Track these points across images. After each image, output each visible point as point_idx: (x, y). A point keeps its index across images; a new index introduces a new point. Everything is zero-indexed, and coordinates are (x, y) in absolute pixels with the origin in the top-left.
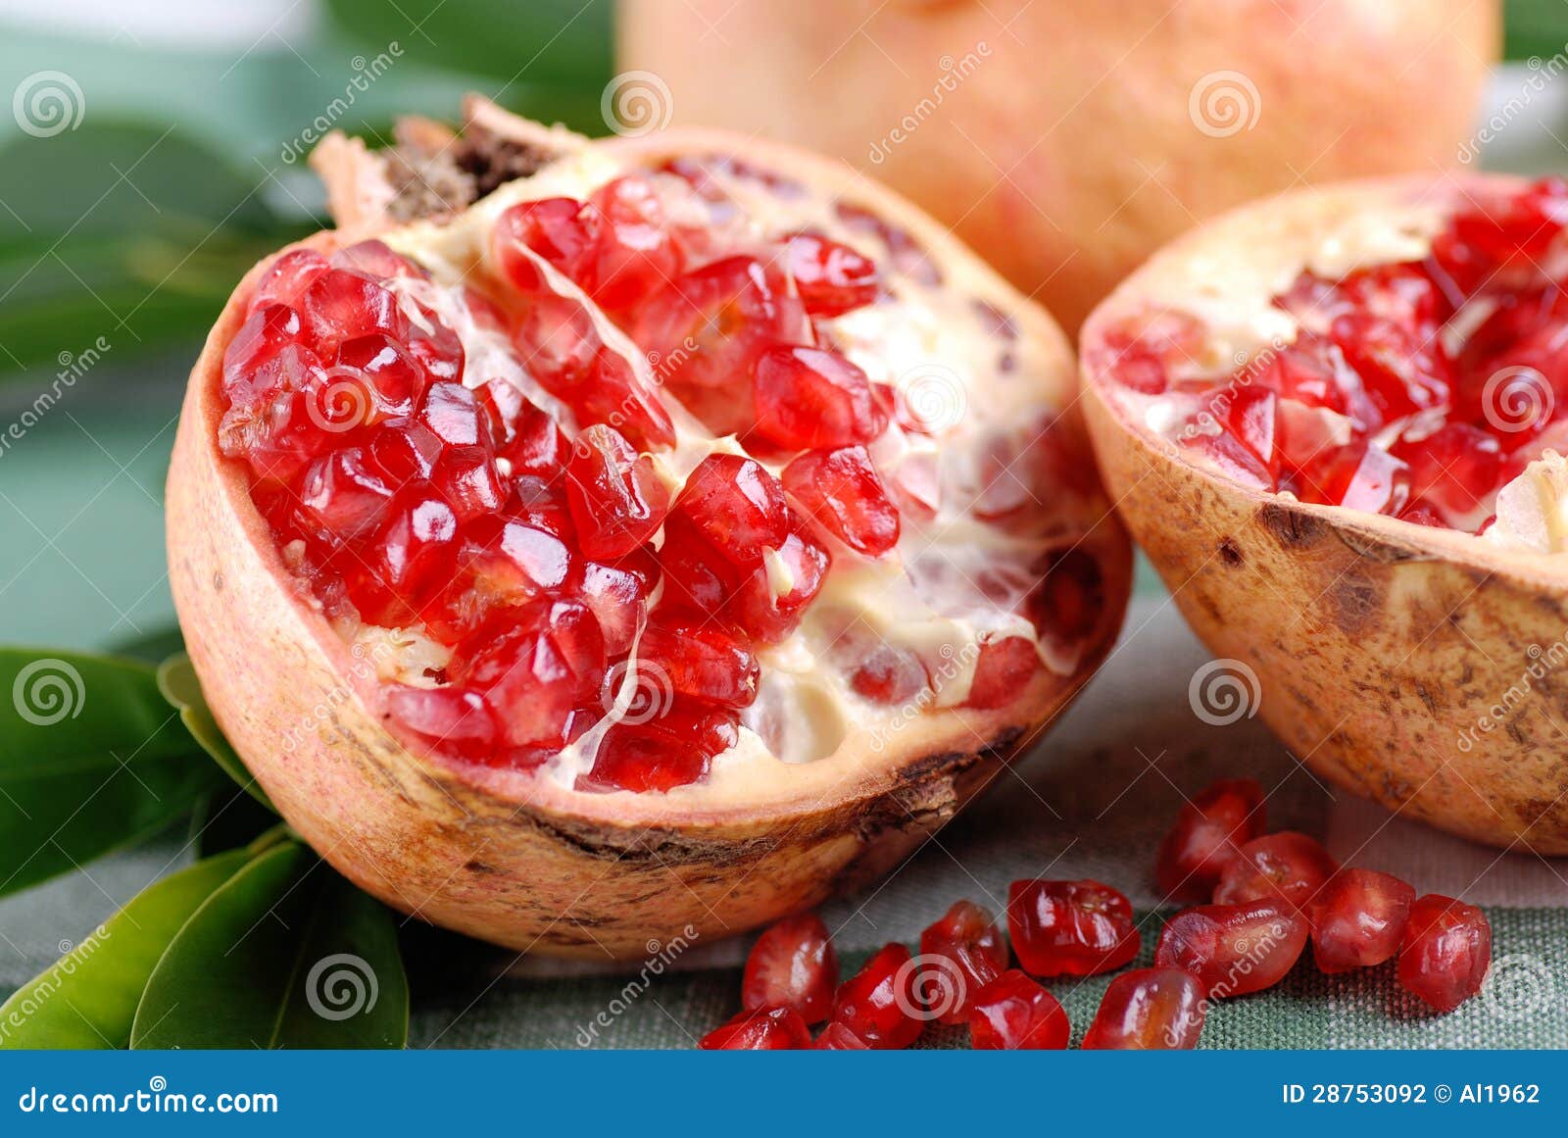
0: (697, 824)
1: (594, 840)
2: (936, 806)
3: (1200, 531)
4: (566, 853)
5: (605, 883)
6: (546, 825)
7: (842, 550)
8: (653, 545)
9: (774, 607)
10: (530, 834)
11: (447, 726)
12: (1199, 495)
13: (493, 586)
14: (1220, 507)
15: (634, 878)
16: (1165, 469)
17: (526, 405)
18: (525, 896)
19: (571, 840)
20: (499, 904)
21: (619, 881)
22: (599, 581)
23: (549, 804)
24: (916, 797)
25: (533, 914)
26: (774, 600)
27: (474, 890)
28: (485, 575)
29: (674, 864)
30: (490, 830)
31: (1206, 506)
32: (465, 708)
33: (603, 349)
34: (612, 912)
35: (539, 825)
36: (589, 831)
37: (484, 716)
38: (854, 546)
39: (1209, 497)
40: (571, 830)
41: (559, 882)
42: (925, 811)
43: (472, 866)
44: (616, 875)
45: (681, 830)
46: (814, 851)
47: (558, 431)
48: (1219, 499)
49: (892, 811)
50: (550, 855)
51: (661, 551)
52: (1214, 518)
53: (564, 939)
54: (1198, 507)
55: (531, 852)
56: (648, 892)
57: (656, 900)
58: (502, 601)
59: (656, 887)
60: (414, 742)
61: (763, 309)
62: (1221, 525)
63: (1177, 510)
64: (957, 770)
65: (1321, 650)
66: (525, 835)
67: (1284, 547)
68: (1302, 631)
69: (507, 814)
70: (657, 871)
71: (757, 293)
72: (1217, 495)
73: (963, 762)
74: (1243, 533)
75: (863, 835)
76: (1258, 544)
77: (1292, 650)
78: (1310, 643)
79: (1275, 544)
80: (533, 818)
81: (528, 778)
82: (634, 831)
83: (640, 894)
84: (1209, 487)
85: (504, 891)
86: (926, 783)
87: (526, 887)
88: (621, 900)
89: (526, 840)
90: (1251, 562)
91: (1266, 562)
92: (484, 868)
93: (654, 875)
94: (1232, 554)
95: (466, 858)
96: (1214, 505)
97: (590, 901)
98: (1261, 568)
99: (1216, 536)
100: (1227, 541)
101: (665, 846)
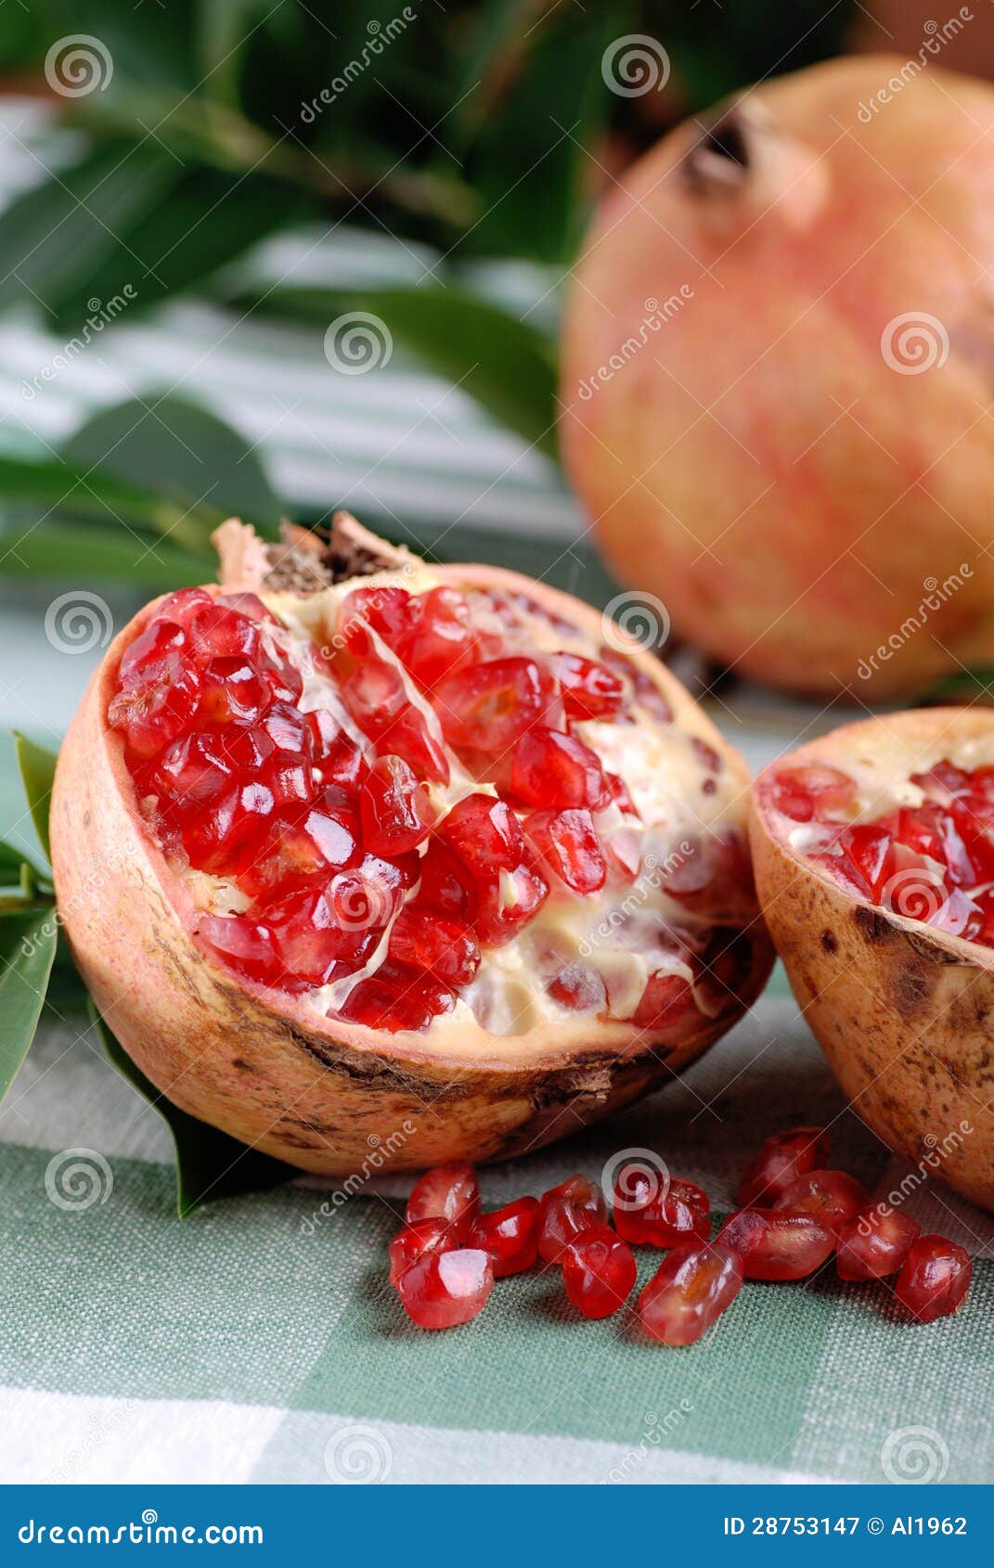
0: (412, 1060)
1: (332, 1055)
2: (594, 1090)
3: (810, 923)
4: (311, 1064)
5: (335, 1096)
6: (300, 1037)
7: (559, 884)
8: (417, 853)
9: (500, 915)
10: (285, 1042)
11: (239, 948)
12: (813, 894)
13: (294, 855)
14: (827, 905)
15: (358, 1096)
16: (792, 870)
17: (342, 735)
18: (273, 1097)
19: (317, 1054)
20: (252, 1101)
21: (346, 1095)
22: (373, 869)
23: (305, 1021)
24: (581, 1080)
25: (277, 1114)
26: (501, 910)
27: (236, 1085)
28: (289, 846)
29: (391, 1090)
30: (257, 1035)
31: (817, 903)
32: (255, 937)
33: (407, 705)
34: (336, 1123)
35: (295, 1036)
36: (331, 1048)
37: (269, 945)
38: (568, 884)
39: (820, 896)
40: (318, 1046)
41: (301, 1088)
42: (586, 1091)
43: (238, 1063)
44: (345, 1089)
45: (400, 1062)
46: (498, 1106)
48: (826, 899)
49: (561, 1087)
50: (298, 1063)
51: (423, 859)
52: (822, 914)
53: (296, 1142)
54: (811, 903)
55: (285, 1057)
56: (367, 1110)
57: (370, 1118)
58: (297, 868)
59: (372, 1107)
60: (212, 955)
61: (533, 700)
62: (825, 919)
63: (796, 905)
64: (615, 1067)
65: (882, 1027)
66: (283, 1043)
67: (867, 941)
68: (872, 1010)
69: (272, 1023)
70: (376, 1093)
71: (530, 687)
72: (826, 895)
73: (621, 1061)
74: (840, 927)
75: (536, 1102)
76: (849, 938)
77: (863, 1026)
78: (876, 1021)
79: (862, 939)
80: (291, 1030)
81: (293, 1000)
82: (365, 1054)
83: (359, 1111)
84: (822, 889)
85: (258, 1089)
86: (590, 1071)
87: (275, 1089)
88: (345, 1113)
89: (283, 1048)
90: (842, 951)
91: (853, 952)
92: (247, 1067)
93: (373, 1096)
94: (829, 944)
95: (235, 1056)
96: (822, 903)
97: (321, 1109)
98: (850, 957)
99: (820, 927)
100: (828, 932)
101: (385, 1073)
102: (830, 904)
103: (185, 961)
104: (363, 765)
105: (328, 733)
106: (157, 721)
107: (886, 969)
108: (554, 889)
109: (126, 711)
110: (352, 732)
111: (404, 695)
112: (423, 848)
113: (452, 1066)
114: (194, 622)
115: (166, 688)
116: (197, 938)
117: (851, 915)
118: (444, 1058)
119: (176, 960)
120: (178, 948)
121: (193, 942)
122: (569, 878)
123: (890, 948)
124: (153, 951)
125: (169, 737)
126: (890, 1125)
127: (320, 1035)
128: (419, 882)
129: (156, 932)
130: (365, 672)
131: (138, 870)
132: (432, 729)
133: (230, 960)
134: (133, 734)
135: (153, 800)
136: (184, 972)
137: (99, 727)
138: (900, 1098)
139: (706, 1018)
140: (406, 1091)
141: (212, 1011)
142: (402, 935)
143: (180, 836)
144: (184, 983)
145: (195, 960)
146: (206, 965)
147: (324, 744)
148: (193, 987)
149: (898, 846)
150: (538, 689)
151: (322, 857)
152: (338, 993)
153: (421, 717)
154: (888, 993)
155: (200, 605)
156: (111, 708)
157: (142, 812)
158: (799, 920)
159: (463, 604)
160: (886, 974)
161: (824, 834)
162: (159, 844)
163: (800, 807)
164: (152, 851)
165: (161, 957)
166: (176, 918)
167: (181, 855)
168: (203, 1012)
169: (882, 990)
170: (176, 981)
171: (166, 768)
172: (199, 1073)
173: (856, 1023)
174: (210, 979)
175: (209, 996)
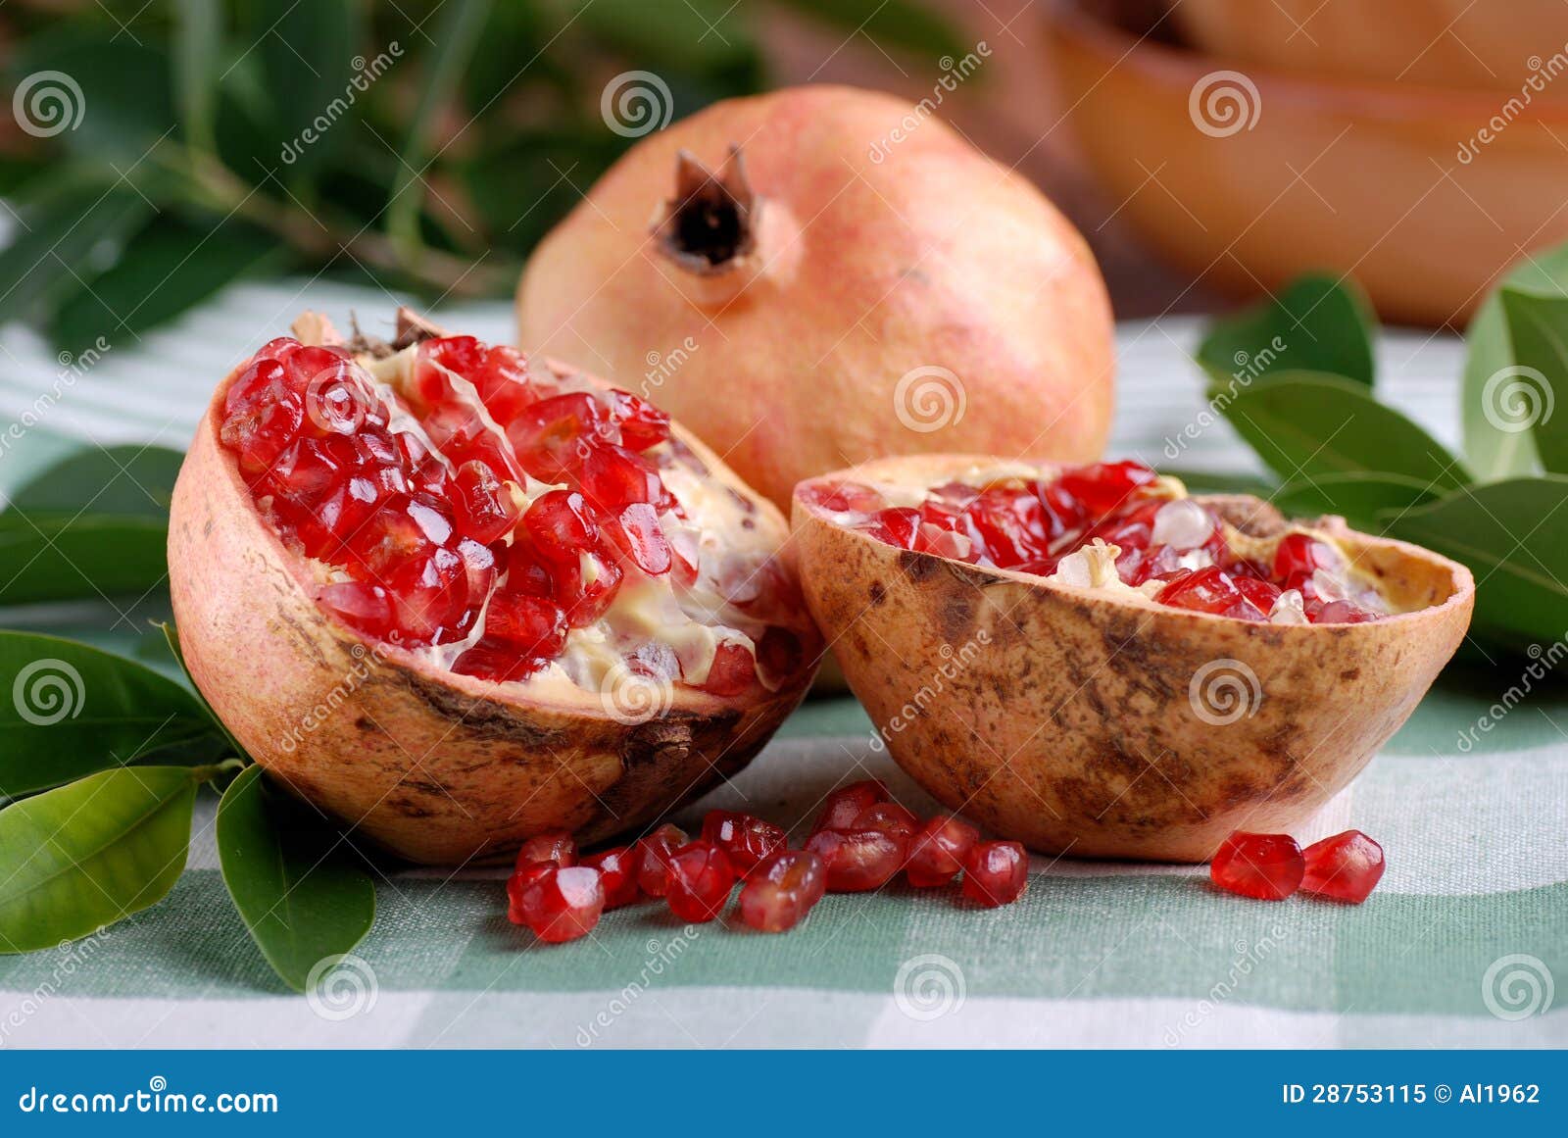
0: (518, 705)
1: (447, 702)
2: (678, 741)
3: (859, 580)
4: (428, 714)
5: (449, 746)
6: (418, 686)
7: (632, 568)
8: (505, 542)
9: (583, 591)
10: (404, 693)
11: (356, 609)
12: (860, 552)
13: (397, 539)
14: (873, 559)
15: (470, 745)
16: (839, 537)
17: (427, 455)
18: (392, 757)
19: (435, 703)
20: (373, 765)
21: (460, 745)
22: (468, 548)
23: (421, 670)
24: (665, 733)
25: (395, 777)
26: (584, 585)
27: (358, 750)
28: (393, 529)
29: (499, 738)
30: (378, 688)
31: (865, 560)
32: (372, 596)
33: (483, 430)
34: (450, 779)
35: (414, 685)
36: (445, 694)
37: (385, 603)
38: (640, 566)
39: (867, 552)
40: (433, 692)
41: (418, 742)
42: (670, 743)
43: (361, 723)
44: (458, 739)
45: (507, 706)
46: (593, 760)
47: (447, 474)
48: (873, 553)
49: (647, 741)
50: (416, 714)
51: (511, 547)
52: (869, 568)
53: (412, 810)
54: (859, 561)
55: (405, 711)
56: (477, 763)
57: (481, 772)
58: (402, 551)
59: (483, 759)
60: (335, 617)
61: (593, 424)
62: (873, 572)
63: (845, 568)
64: (693, 724)
65: (931, 659)
66: (402, 694)
67: (913, 581)
68: (921, 646)
69: (391, 674)
70: (486, 742)
71: (589, 413)
72: (872, 549)
73: (699, 719)
74: (887, 576)
75: (625, 761)
76: (896, 583)
77: (913, 667)
78: (925, 656)
79: (907, 580)
80: (409, 679)
81: (409, 653)
82: (476, 699)
83: (472, 764)
84: (868, 545)
85: (379, 751)
86: (673, 725)
87: (394, 747)
88: (458, 767)
89: (403, 699)
90: (890, 599)
91: (900, 596)
92: (368, 725)
93: (483, 745)
94: (877, 593)
95: (357, 716)
96: (869, 557)
97: (438, 765)
98: (898, 602)
99: (868, 581)
100: (877, 583)
101: (495, 719)
102: (876, 557)
103: (310, 627)
104: (447, 478)
105: (415, 453)
106: (266, 434)
107: (932, 603)
108: (628, 574)
109: (238, 430)
110: (435, 454)
111: (479, 422)
112: (509, 538)
113: (554, 712)
114: (290, 358)
115: (272, 406)
116: (319, 602)
117: (896, 560)
118: (545, 705)
119: (300, 628)
120: (302, 617)
121: (316, 606)
122: (640, 563)
123: (934, 583)
124: (277, 629)
125: (277, 448)
126: (942, 762)
127: (435, 682)
128: (507, 572)
129: (281, 608)
130: (441, 409)
131: (261, 555)
132: (507, 448)
133: (350, 620)
134: (246, 449)
135: (269, 499)
136: (308, 638)
137: (215, 447)
138: (950, 728)
139: (768, 691)
140: (512, 741)
141: (336, 671)
142: (495, 613)
143: (295, 529)
144: (308, 651)
145: (319, 623)
146: (329, 626)
147: (412, 461)
148: (318, 652)
149: (927, 525)
150: (596, 416)
151: (424, 536)
152: (447, 656)
153: (497, 437)
154: (935, 625)
155: (293, 348)
156: (223, 430)
157: (260, 510)
158: (848, 581)
159: (521, 358)
160: (932, 607)
161: (863, 518)
162: (278, 532)
163: (839, 504)
164: (271, 538)
165: (285, 632)
166: (299, 589)
167: (297, 543)
168: (328, 674)
169: (929, 624)
170: (300, 652)
171: (279, 470)
172: (324, 743)
173: (906, 667)
174: (334, 638)
175: (333, 656)
